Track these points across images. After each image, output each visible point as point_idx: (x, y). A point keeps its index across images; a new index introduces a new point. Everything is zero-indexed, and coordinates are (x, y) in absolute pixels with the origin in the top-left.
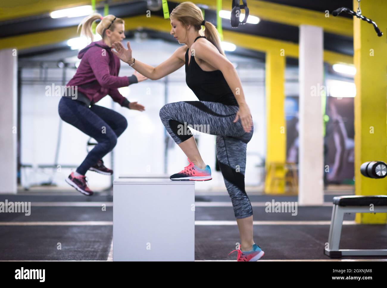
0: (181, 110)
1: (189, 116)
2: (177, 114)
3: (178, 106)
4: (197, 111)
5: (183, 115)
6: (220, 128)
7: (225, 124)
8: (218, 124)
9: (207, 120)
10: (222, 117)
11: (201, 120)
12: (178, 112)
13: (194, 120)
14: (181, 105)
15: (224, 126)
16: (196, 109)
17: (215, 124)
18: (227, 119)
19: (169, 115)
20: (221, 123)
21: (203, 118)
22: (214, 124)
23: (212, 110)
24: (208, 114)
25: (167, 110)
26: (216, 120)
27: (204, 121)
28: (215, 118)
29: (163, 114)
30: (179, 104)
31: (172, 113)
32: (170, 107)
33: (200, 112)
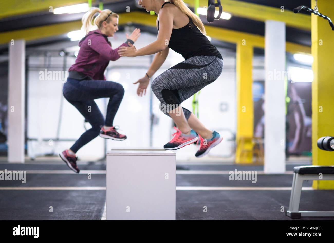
0: (171, 77)
1: (179, 79)
2: (169, 82)
4: (184, 72)
5: (174, 80)
9: (195, 74)
12: (169, 80)
13: (184, 80)
15: (210, 73)
16: (183, 70)
18: (210, 66)
19: (161, 85)
21: (191, 74)
23: (196, 64)
24: (194, 69)
25: (159, 81)
26: (202, 71)
27: (193, 76)
28: (201, 70)
30: (167, 73)
31: (164, 83)
32: (161, 79)
33: (187, 71)
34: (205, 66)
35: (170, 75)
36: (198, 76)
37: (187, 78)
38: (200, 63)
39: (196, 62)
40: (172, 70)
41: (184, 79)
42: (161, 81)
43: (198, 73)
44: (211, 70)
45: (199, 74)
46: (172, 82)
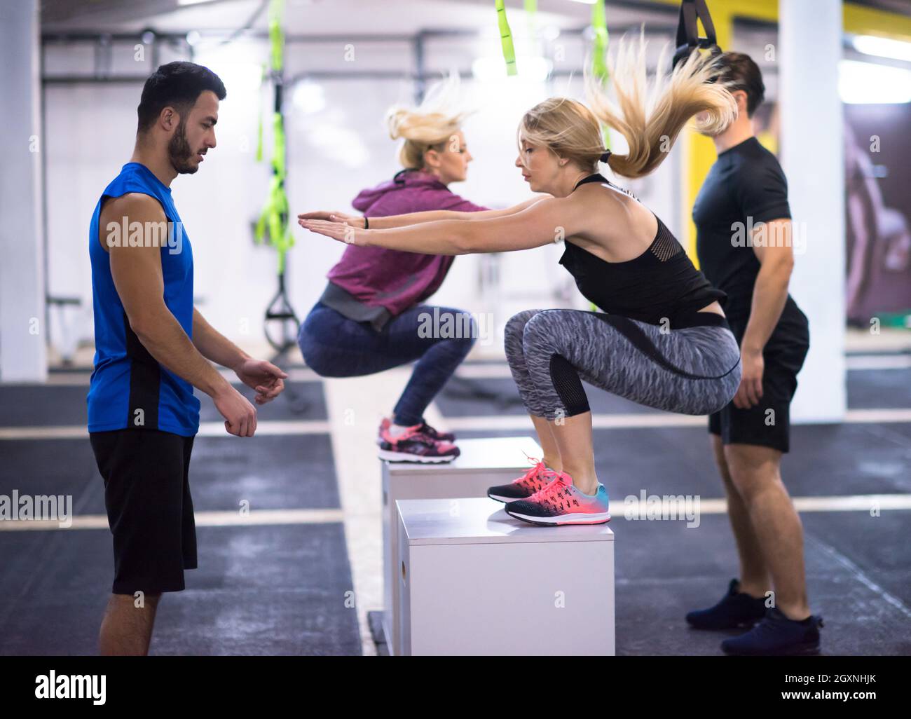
0: (588, 336)
2: (575, 343)
3: (580, 324)
4: (625, 347)
5: (589, 348)
7: (684, 393)
9: (644, 373)
10: (682, 377)
12: (578, 337)
13: (611, 367)
15: (681, 398)
16: (625, 341)
17: (661, 389)
18: (692, 385)
19: (552, 339)
20: (675, 389)
21: (637, 367)
22: (659, 388)
23: (663, 353)
24: (652, 361)
25: (550, 327)
26: (665, 380)
27: (637, 374)
29: (537, 336)
30: (583, 320)
31: (561, 339)
32: (559, 322)
33: (632, 352)
34: (681, 373)
35: (588, 329)
36: (647, 385)
37: (622, 370)
38: (674, 356)
40: (599, 321)
41: (614, 364)
42: (555, 328)
43: (653, 377)
44: (688, 393)
45: (654, 380)
46: (582, 349)
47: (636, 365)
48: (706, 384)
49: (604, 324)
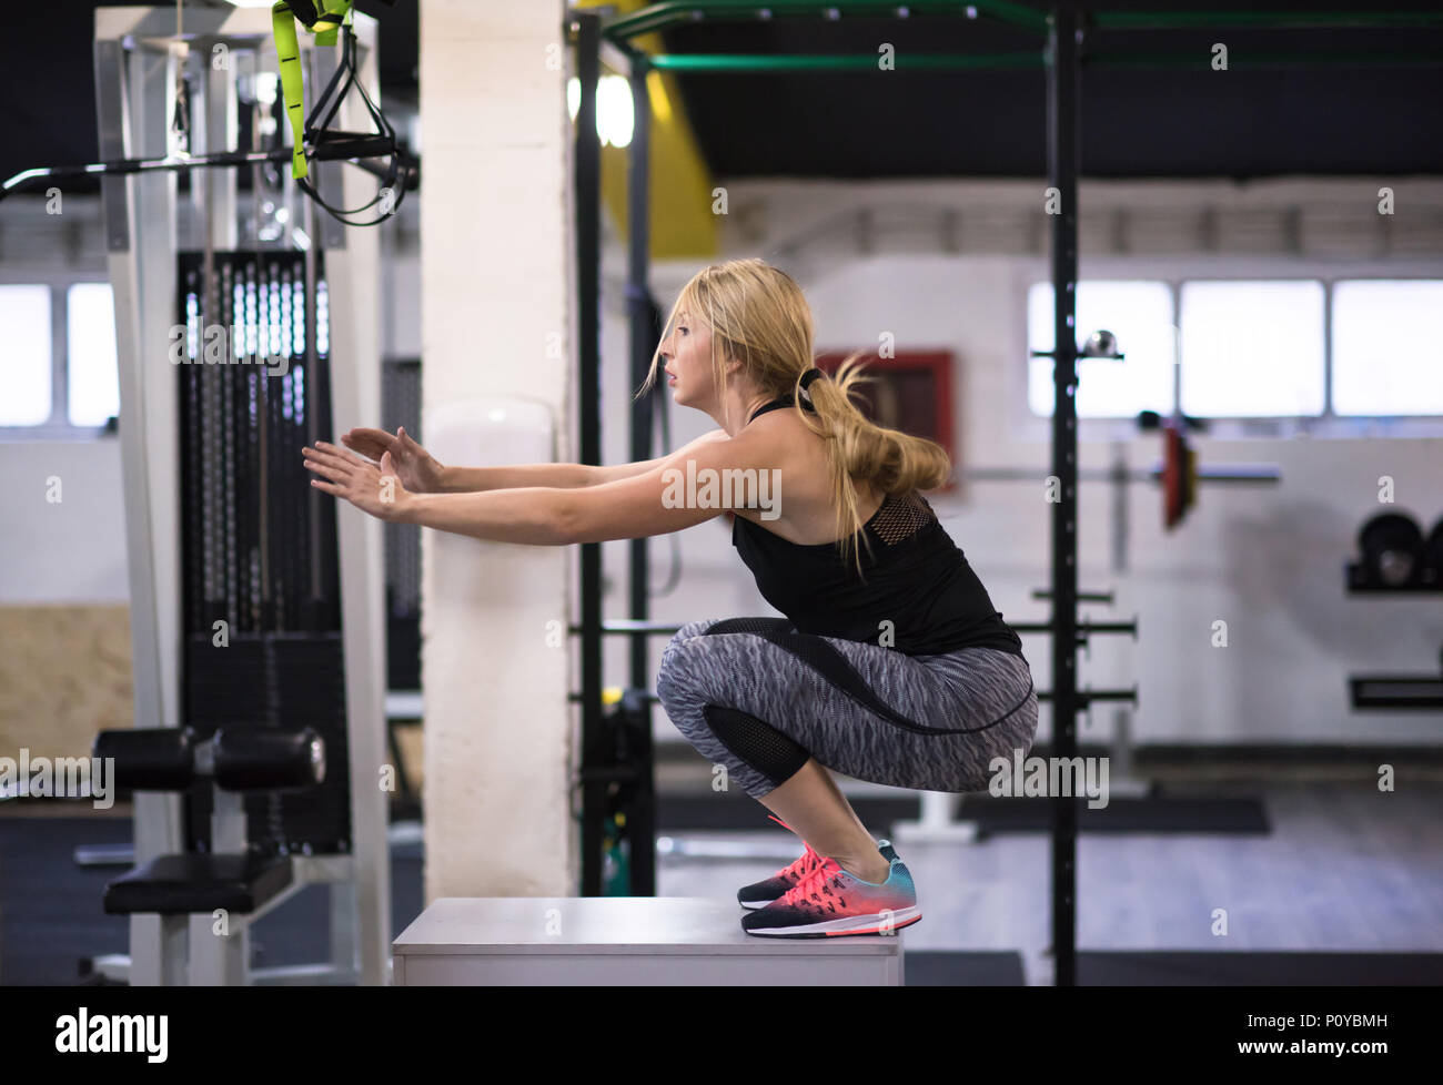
0: (752, 673)
2: (733, 688)
3: (738, 655)
4: (815, 686)
5: (756, 694)
6: (895, 770)
7: (920, 759)
8: (893, 753)
9: (851, 728)
10: (911, 732)
11: (827, 726)
12: (736, 677)
13: (799, 722)
14: (752, 650)
15: (916, 766)
17: (882, 754)
18: (931, 744)
19: (698, 686)
20: (904, 751)
21: (838, 716)
23: (878, 693)
24: (861, 706)
25: (692, 667)
26: (885, 737)
30: (745, 648)
31: (711, 682)
32: (705, 656)
33: (827, 694)
34: (908, 724)
36: (859, 748)
37: (815, 724)
38: (896, 698)
39: (883, 679)
40: (771, 646)
41: (802, 718)
42: (700, 666)
43: (866, 733)
44: (927, 758)
45: (868, 740)
46: (746, 695)
47: (837, 714)
48: (954, 743)
49: (778, 650)
